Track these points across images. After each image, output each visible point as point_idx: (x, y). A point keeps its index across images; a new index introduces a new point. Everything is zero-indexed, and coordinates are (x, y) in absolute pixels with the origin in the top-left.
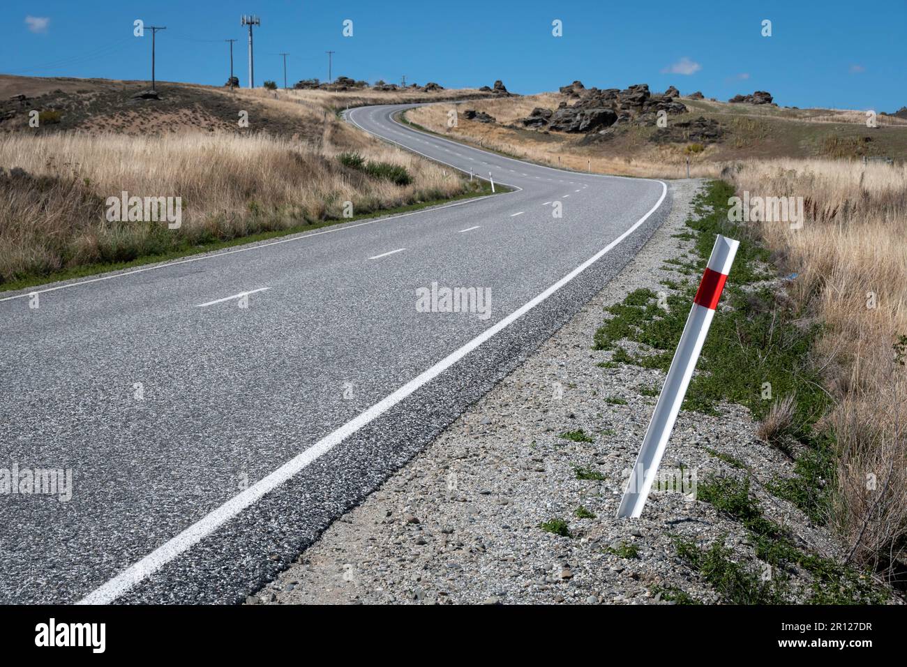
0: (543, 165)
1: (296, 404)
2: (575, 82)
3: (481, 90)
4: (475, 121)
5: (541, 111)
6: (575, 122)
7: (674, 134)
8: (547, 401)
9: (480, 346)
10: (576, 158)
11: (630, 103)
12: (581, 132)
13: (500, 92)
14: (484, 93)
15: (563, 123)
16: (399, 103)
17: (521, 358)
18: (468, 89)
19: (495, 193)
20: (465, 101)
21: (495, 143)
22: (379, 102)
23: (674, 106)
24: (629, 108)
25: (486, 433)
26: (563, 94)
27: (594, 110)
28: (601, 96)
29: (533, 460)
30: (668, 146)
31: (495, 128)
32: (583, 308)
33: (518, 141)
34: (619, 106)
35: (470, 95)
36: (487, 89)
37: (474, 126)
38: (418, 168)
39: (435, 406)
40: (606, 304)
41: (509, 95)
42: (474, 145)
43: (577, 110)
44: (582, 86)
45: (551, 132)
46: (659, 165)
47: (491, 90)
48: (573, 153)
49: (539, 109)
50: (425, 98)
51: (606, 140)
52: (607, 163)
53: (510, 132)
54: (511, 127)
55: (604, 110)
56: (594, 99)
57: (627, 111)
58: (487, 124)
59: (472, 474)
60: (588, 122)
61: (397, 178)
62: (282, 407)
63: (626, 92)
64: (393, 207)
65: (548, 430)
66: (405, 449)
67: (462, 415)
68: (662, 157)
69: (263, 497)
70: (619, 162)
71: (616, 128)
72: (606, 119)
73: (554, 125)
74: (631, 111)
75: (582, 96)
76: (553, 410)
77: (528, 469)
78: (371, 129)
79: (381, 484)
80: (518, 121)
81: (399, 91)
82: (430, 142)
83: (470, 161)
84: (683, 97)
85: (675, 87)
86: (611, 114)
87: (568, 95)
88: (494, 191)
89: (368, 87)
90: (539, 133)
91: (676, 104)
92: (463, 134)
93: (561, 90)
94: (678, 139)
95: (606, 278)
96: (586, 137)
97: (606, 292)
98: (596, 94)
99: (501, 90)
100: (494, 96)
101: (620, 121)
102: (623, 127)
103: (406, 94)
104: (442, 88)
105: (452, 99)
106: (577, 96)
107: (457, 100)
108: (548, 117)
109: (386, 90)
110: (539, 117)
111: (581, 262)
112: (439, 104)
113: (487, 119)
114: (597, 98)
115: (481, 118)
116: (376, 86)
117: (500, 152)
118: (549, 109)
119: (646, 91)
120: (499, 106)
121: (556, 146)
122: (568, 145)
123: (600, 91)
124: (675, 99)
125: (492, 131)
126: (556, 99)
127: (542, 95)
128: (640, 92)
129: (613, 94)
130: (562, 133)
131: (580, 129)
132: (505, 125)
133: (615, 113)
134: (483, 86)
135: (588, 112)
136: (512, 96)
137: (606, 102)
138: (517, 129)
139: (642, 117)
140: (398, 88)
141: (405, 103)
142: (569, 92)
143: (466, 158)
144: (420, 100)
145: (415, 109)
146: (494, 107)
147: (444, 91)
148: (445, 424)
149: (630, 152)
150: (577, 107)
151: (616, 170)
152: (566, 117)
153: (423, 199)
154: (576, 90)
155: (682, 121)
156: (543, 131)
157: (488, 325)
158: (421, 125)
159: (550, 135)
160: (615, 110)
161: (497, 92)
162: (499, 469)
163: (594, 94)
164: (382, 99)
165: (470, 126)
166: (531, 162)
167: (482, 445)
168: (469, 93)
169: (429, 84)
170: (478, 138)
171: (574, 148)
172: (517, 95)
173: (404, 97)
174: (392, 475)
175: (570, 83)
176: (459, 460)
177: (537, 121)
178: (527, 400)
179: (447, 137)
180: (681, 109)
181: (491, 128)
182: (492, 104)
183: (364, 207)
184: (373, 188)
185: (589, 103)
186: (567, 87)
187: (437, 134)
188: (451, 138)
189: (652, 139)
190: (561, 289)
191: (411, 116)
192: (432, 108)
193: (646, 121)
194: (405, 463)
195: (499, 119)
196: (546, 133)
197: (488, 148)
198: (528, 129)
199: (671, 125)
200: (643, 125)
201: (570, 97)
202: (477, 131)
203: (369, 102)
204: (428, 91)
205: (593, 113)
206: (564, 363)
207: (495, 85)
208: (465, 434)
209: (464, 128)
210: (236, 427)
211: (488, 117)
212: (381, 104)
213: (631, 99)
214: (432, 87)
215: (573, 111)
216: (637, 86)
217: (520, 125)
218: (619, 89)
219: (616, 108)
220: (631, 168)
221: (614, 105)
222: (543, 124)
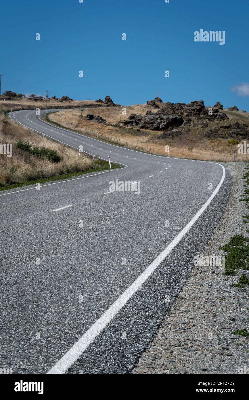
0: (138, 151)
1: (56, 308)
2: (157, 98)
3: (97, 101)
4: (93, 121)
5: (135, 116)
6: (156, 124)
7: (220, 132)
8: (213, 309)
9: (155, 271)
10: (157, 146)
11: (192, 113)
12: (161, 130)
13: (109, 104)
14: (98, 103)
15: (149, 124)
16: (44, 109)
17: (184, 281)
18: (89, 101)
19: (111, 169)
20: (87, 109)
21: (107, 135)
22: (32, 108)
23: (220, 115)
24: (191, 116)
25: (185, 329)
26: (149, 106)
27: (169, 116)
28: (173, 108)
29: (222, 348)
30: (216, 140)
31: (106, 126)
32: (206, 247)
33: (120, 135)
34: (185, 114)
35: (90, 105)
36: (100, 101)
37: (92, 125)
38: (63, 151)
39: (146, 311)
40: (219, 245)
41: (114, 105)
42: (94, 137)
43: (158, 116)
44: (161, 101)
45: (141, 129)
46: (211, 152)
47: (103, 102)
48: (156, 143)
49: (134, 114)
50: (61, 106)
51: (177, 136)
52: (177, 150)
53: (115, 129)
54: (116, 126)
55: (176, 117)
56: (169, 109)
57: (190, 117)
58: (101, 124)
59: (189, 357)
60: (165, 124)
61: (52, 157)
62: (48, 310)
63: (189, 105)
64: (51, 176)
65: (223, 329)
66: (141, 339)
67: (165, 318)
68: (212, 147)
69: (69, 370)
70: (185, 150)
71: (183, 128)
72: (176, 122)
73: (143, 125)
74: (193, 118)
75: (161, 107)
76: (219, 315)
77: (222, 354)
78: (26, 125)
79: (136, 363)
80: (120, 122)
81: (45, 101)
82: (65, 134)
83: (91, 147)
84: (225, 109)
85: (220, 103)
86: (179, 119)
87: (152, 106)
88: (111, 167)
89: (25, 98)
90: (134, 130)
91: (221, 114)
92: (86, 129)
93: (148, 103)
94: (222, 136)
95: (212, 228)
96: (164, 133)
97: (215, 237)
98: (171, 106)
99: (109, 102)
100: (105, 106)
101: (185, 123)
102: (187, 127)
103: (49, 103)
104: (72, 100)
105: (78, 107)
106: (157, 107)
107: (82, 107)
108: (139, 120)
109: (36, 100)
110: (134, 120)
111: (192, 216)
112: (70, 110)
113: (101, 120)
114: (171, 109)
115: (97, 119)
116: (30, 97)
117: (110, 142)
118: (140, 115)
119: (202, 105)
120: (108, 112)
121: (146, 139)
122: (152, 138)
123: (173, 104)
124: (220, 110)
125: (104, 128)
126: (144, 109)
127: (136, 106)
128: (198, 105)
129: (181, 106)
130: (148, 130)
131: (160, 128)
132: (112, 124)
133: (182, 119)
134: (98, 99)
135: (165, 117)
136: (117, 106)
137: (176, 111)
138: (120, 127)
139: (199, 121)
140: (43, 99)
141: (48, 109)
142: (153, 104)
143: (88, 145)
144: (58, 107)
145: (55, 112)
146: (105, 113)
147: (73, 102)
148: (157, 323)
149: (192, 143)
150: (158, 114)
151: (183, 154)
152: (151, 120)
153: (68, 172)
154: (157, 103)
155: (225, 125)
156: (136, 129)
157: (152, 257)
158: (59, 123)
159: (140, 132)
160: (182, 117)
161: (107, 103)
162: (204, 354)
163: (169, 106)
164: (34, 106)
165: (90, 125)
166: (131, 149)
167: (186, 338)
168: (89, 103)
169: (63, 97)
170: (96, 132)
171: (156, 140)
172: (120, 106)
173: (48, 105)
174: (140, 357)
175: (154, 99)
176: (177, 348)
177: (132, 122)
178: (200, 308)
179: (75, 131)
180: (224, 117)
181: (103, 126)
182: (104, 111)
183: (33, 176)
184: (38, 164)
185: (166, 111)
186: (151, 101)
187: (69, 129)
188: (79, 132)
189: (206, 136)
190: (187, 234)
191: (52, 117)
192: (65, 112)
193: (202, 124)
194: (145, 349)
195: (109, 120)
196: (138, 130)
197: (102, 139)
198: (127, 127)
199: (218, 127)
200: (200, 126)
201: (153, 108)
202: (94, 128)
203: (25, 108)
204: (63, 101)
205: (168, 118)
206: (211, 284)
207: (106, 99)
208: (172, 330)
209: (86, 126)
210: (26, 323)
211: (101, 119)
212: (33, 109)
213: (192, 110)
214: (66, 99)
215: (156, 117)
216: (196, 101)
217: (121, 125)
218: (185, 103)
219: (183, 116)
220: (193, 154)
221: (182, 114)
222: (136, 124)
